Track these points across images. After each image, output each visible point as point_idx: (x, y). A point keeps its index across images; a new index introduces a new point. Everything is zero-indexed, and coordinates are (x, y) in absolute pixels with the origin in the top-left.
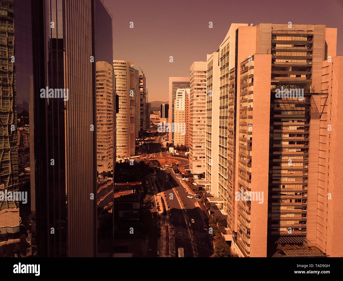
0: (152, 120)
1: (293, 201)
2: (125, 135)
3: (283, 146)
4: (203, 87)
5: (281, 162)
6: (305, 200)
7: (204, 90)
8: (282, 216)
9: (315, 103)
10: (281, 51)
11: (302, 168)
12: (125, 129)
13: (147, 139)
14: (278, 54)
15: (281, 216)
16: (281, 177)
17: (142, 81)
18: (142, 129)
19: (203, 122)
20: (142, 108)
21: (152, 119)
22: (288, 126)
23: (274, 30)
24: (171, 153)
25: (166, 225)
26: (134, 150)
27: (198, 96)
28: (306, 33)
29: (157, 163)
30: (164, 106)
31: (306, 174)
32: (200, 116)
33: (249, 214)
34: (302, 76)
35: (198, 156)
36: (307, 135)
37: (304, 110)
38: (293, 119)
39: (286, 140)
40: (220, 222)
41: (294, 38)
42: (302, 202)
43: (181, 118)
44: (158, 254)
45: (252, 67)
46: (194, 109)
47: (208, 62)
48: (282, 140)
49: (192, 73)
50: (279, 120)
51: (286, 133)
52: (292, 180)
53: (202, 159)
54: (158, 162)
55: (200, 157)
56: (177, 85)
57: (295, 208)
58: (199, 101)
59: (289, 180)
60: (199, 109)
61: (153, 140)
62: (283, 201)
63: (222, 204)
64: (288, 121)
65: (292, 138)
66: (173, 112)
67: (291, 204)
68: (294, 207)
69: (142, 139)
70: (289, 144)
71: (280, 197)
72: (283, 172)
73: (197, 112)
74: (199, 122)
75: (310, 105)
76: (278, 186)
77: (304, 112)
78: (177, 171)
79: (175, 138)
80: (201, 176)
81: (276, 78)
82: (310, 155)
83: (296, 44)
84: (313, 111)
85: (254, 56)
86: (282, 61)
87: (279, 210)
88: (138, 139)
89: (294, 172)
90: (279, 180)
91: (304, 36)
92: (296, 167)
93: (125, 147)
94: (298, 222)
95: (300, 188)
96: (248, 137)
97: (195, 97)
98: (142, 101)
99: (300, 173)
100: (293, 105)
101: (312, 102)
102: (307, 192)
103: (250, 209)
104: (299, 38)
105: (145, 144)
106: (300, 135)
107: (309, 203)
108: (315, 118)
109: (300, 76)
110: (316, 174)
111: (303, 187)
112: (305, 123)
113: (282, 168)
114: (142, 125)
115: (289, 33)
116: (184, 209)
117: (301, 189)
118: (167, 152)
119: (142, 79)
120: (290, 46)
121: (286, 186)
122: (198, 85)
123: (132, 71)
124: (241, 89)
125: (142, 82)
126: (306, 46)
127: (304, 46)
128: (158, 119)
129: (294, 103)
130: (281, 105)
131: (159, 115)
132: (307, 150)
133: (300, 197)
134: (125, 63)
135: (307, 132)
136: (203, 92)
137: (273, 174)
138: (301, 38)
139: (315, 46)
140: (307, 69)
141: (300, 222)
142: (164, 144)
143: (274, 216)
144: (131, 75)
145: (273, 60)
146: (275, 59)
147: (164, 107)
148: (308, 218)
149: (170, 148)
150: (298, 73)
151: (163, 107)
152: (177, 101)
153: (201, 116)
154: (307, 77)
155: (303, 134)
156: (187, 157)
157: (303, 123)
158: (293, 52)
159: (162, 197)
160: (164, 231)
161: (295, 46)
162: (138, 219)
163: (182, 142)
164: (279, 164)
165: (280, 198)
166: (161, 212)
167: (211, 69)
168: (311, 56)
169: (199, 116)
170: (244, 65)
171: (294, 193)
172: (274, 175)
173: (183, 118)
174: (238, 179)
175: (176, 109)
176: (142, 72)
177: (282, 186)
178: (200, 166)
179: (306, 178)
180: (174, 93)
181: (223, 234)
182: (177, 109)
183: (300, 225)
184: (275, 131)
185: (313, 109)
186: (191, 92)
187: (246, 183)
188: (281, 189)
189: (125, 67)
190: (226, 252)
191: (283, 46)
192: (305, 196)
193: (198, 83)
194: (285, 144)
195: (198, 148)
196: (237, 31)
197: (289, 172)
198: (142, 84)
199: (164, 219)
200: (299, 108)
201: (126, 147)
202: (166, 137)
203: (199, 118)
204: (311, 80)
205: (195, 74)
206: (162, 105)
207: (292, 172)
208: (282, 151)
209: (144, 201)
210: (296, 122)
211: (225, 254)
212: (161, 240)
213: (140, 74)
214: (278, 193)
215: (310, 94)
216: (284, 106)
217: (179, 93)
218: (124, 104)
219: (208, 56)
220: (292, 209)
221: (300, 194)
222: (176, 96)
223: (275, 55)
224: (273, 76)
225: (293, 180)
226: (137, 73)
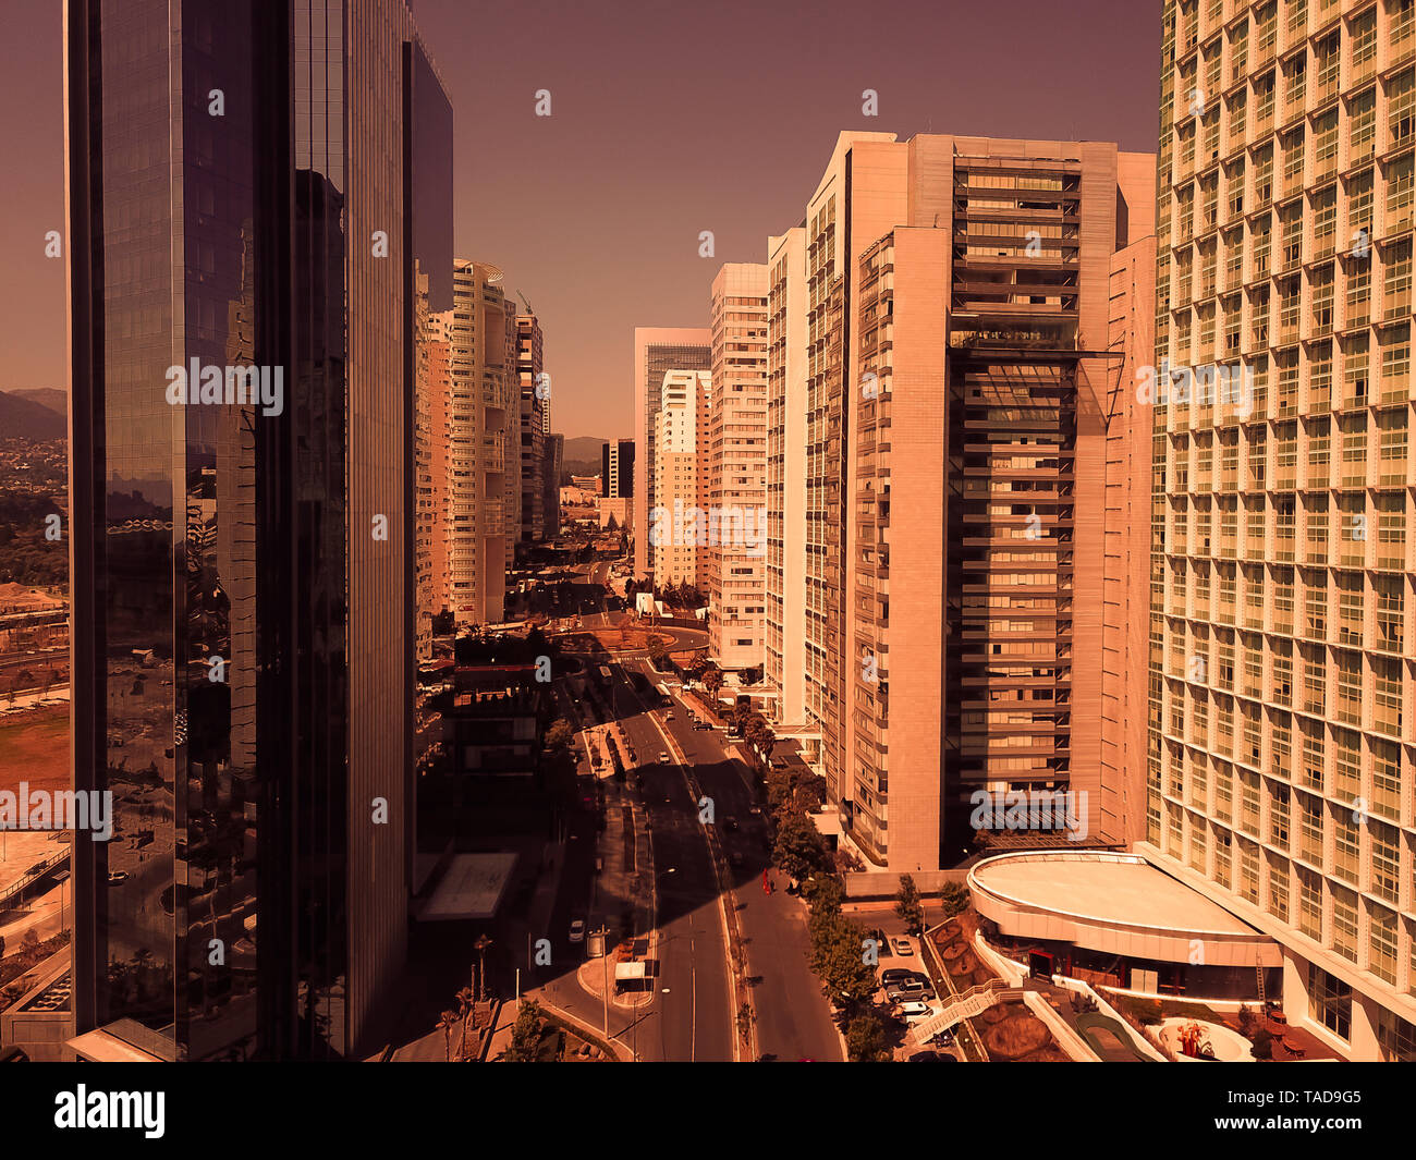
0: (568, 509)
1: (1028, 695)
2: (467, 540)
3: (992, 520)
4: (758, 355)
5: (988, 571)
6: (1064, 693)
7: (759, 367)
8: (994, 743)
9: (1089, 386)
10: (984, 222)
11: (1055, 590)
12: (464, 518)
13: (548, 571)
14: (972, 230)
15: (990, 745)
16: (988, 618)
17: (527, 344)
18: (527, 536)
19: (757, 481)
20: (529, 450)
21: (564, 503)
22: (1008, 456)
23: (961, 155)
24: (643, 612)
25: (624, 805)
26: (499, 603)
27: (739, 388)
28: (1058, 167)
29: (590, 643)
30: (617, 449)
31: (1067, 610)
32: (748, 460)
33: (883, 724)
34: (1050, 301)
35: (742, 605)
36: (1068, 487)
37: (1056, 408)
38: (1024, 435)
39: (1002, 502)
40: (805, 784)
41: (1023, 183)
42: (1057, 698)
43: (682, 483)
44: (599, 867)
45: (890, 268)
46: (726, 434)
47: (772, 264)
48: (989, 501)
49: (716, 305)
50: (980, 437)
51: (1001, 480)
52: (1022, 628)
53: (756, 615)
54: (594, 639)
55: (749, 610)
56: (664, 357)
57: (1034, 719)
58: (745, 406)
59: (1014, 629)
60: (745, 434)
61: (575, 575)
62: (995, 695)
63: (816, 743)
64: (1009, 442)
65: (1020, 495)
66: (652, 461)
67: (1021, 704)
68: (1030, 715)
69: (529, 572)
70: (1013, 513)
71: (987, 681)
72: (994, 602)
73: (737, 447)
74: (744, 480)
75: (1074, 391)
76: (978, 647)
77: (1057, 413)
78: (664, 663)
79: (657, 560)
80: (751, 676)
81: (970, 305)
82: (1077, 548)
83: (1031, 202)
84: (1085, 408)
85: (892, 233)
86: (987, 251)
87: (984, 722)
88: (514, 573)
89: (1031, 603)
90: (982, 628)
91: (1052, 175)
92: (1034, 586)
93: (465, 590)
94: (1043, 762)
95: (1048, 653)
96: (878, 486)
97: (728, 393)
98: (527, 424)
99: (1049, 608)
100: (1024, 392)
101: (1081, 380)
102: (1070, 667)
103: (885, 710)
104: (1037, 181)
105: (540, 586)
106: (1045, 485)
107: (1075, 701)
108: (1090, 432)
109: (1043, 301)
110: (1096, 610)
111: (1057, 651)
112: (1060, 449)
113: (991, 591)
114: (526, 520)
115: (1007, 164)
116: (684, 766)
117: (1052, 658)
118: (629, 611)
119: (526, 337)
120: (1011, 205)
121: (1005, 648)
122: (742, 347)
123: (494, 300)
124: (860, 339)
125: (527, 350)
126: (1059, 207)
127: (1053, 206)
128: (592, 505)
129: (1025, 384)
130: (985, 388)
131: (595, 490)
132: (1070, 531)
133: (1051, 682)
134: (469, 270)
135: (1066, 476)
136: (758, 373)
137: (964, 609)
138: (1045, 181)
139: (1086, 207)
140: (1065, 279)
141: (1052, 763)
142: (619, 585)
143: (968, 747)
144: (492, 317)
145: (958, 251)
146: (966, 245)
147: (617, 455)
148: (1075, 748)
149: (640, 596)
150: (1038, 289)
151: (611, 455)
152: (667, 419)
153: (751, 460)
154: (1063, 302)
155: (1056, 482)
156: (704, 624)
157: (1055, 449)
158: (1019, 223)
159: (609, 734)
160: (614, 818)
161: (1026, 206)
162: (531, 774)
163: (687, 573)
164: (980, 577)
165: (988, 686)
166: (608, 771)
167: (780, 286)
168: (1075, 237)
169: (743, 460)
170: (869, 261)
171: (1029, 671)
172: (965, 612)
173: (688, 482)
174: (853, 626)
175: (661, 447)
176: (530, 312)
177: (991, 646)
178: (748, 642)
179: (1065, 622)
180: (655, 388)
181: (812, 813)
182: (666, 446)
183: (1051, 772)
184: (968, 472)
185: (1083, 401)
186: (716, 376)
187: (874, 630)
188: (988, 657)
189: (467, 283)
190: (810, 838)
191: (988, 204)
192: (1066, 678)
193: (736, 341)
194: (1001, 512)
195: (742, 577)
196: (849, 156)
197: (1015, 604)
198: (526, 356)
199: (619, 789)
200: (1042, 402)
201: (471, 589)
202: (624, 564)
203: (744, 469)
204: (1078, 312)
205: (728, 308)
206: (606, 447)
207: (1022, 603)
208: (990, 535)
209: (546, 740)
210: (1032, 446)
211: (808, 844)
212: (609, 840)
213: (522, 316)
214: (980, 670)
215: (1074, 356)
216: (996, 391)
217: (672, 387)
218: (463, 422)
219: (773, 243)
220: (1024, 721)
221: (1050, 673)
222: (660, 401)
223: (964, 232)
224: (958, 299)
225: (1027, 628)
226: (509, 314)
